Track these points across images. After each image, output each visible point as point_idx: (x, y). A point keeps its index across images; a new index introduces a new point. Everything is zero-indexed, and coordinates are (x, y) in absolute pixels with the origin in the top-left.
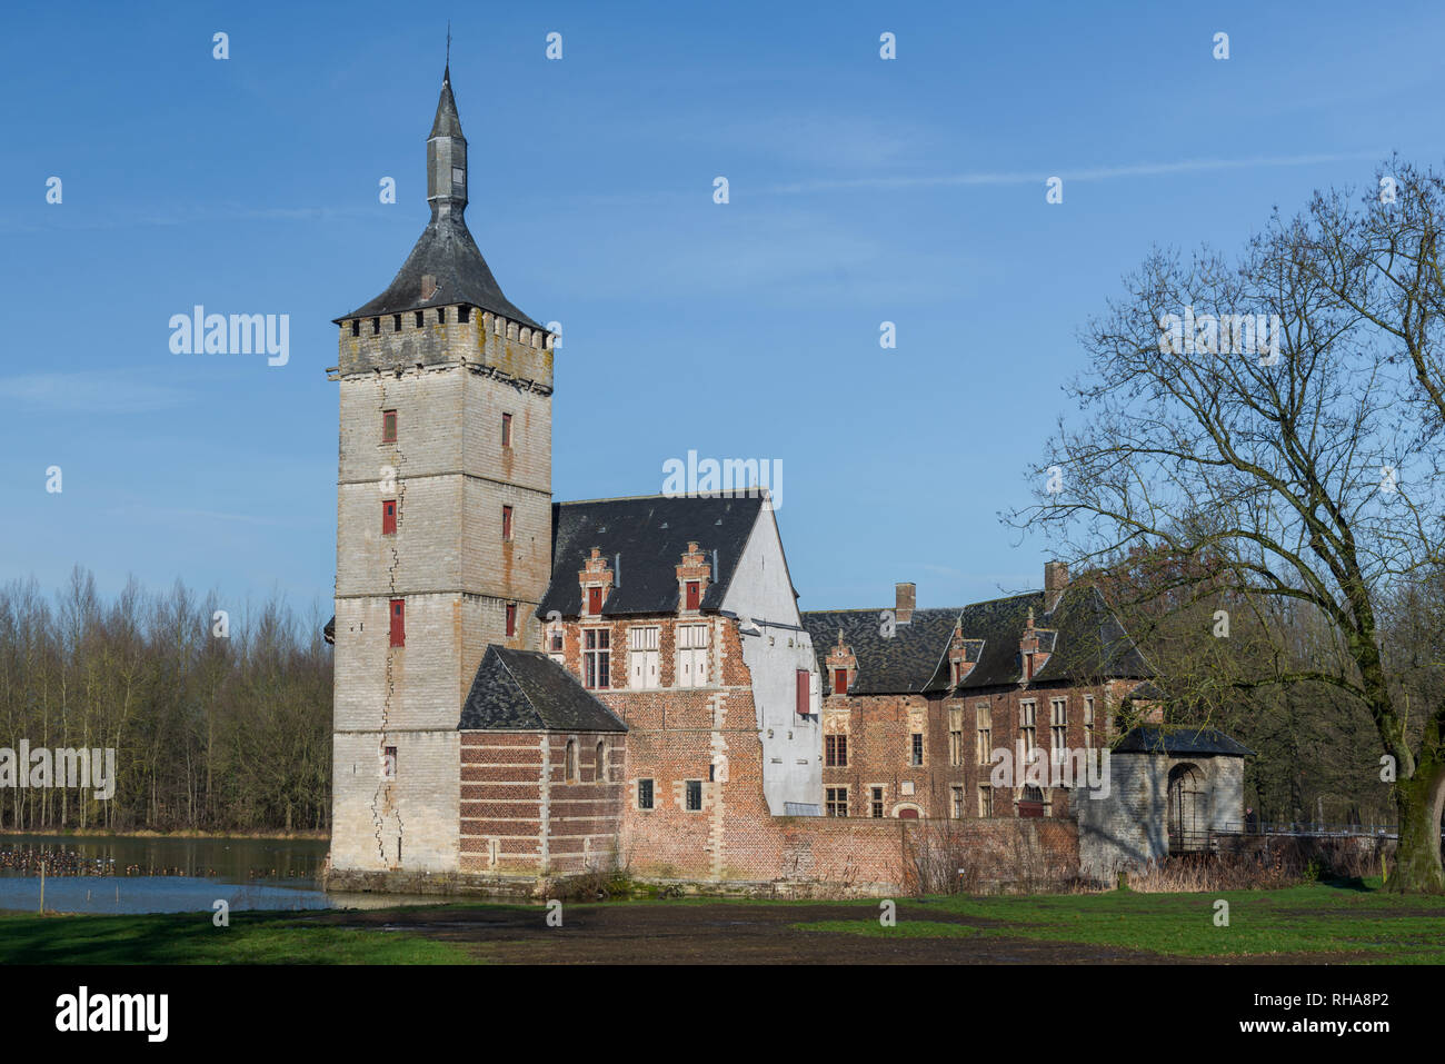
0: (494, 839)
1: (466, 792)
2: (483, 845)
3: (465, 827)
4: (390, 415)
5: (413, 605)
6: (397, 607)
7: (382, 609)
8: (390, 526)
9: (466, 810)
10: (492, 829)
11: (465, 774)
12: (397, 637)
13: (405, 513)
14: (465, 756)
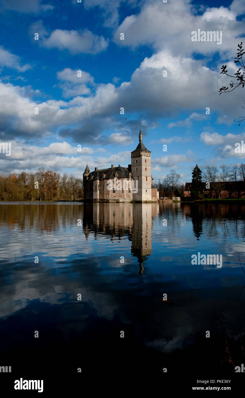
0: (154, 198)
1: (152, 194)
2: (153, 198)
3: (152, 197)
4: (146, 160)
5: (148, 177)
6: (147, 177)
7: (145, 177)
8: (146, 170)
9: (152, 195)
10: (154, 197)
11: (152, 192)
12: (147, 180)
13: (147, 169)
14: (152, 191)
